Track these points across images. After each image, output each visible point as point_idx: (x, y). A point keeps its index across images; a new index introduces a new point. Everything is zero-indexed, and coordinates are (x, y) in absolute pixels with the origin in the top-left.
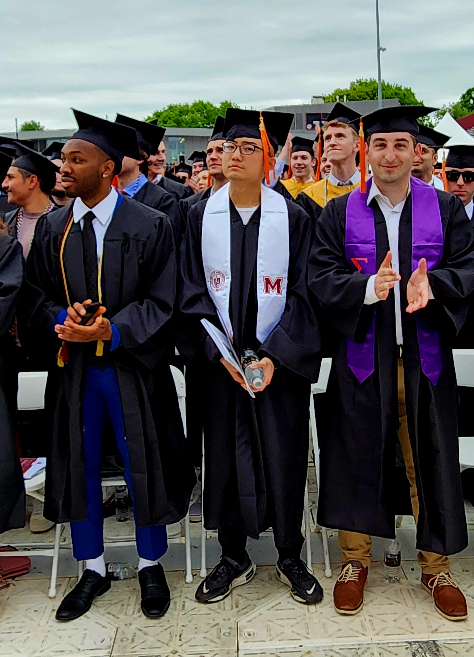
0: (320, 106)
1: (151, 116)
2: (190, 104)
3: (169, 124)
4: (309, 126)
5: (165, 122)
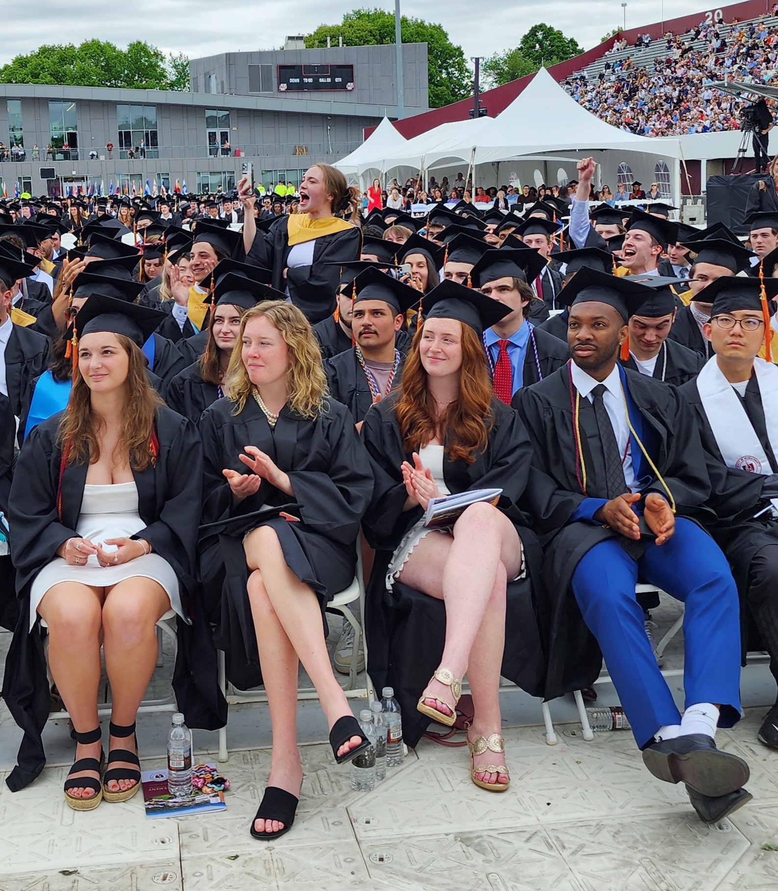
4: (284, 87)
5: (36, 76)
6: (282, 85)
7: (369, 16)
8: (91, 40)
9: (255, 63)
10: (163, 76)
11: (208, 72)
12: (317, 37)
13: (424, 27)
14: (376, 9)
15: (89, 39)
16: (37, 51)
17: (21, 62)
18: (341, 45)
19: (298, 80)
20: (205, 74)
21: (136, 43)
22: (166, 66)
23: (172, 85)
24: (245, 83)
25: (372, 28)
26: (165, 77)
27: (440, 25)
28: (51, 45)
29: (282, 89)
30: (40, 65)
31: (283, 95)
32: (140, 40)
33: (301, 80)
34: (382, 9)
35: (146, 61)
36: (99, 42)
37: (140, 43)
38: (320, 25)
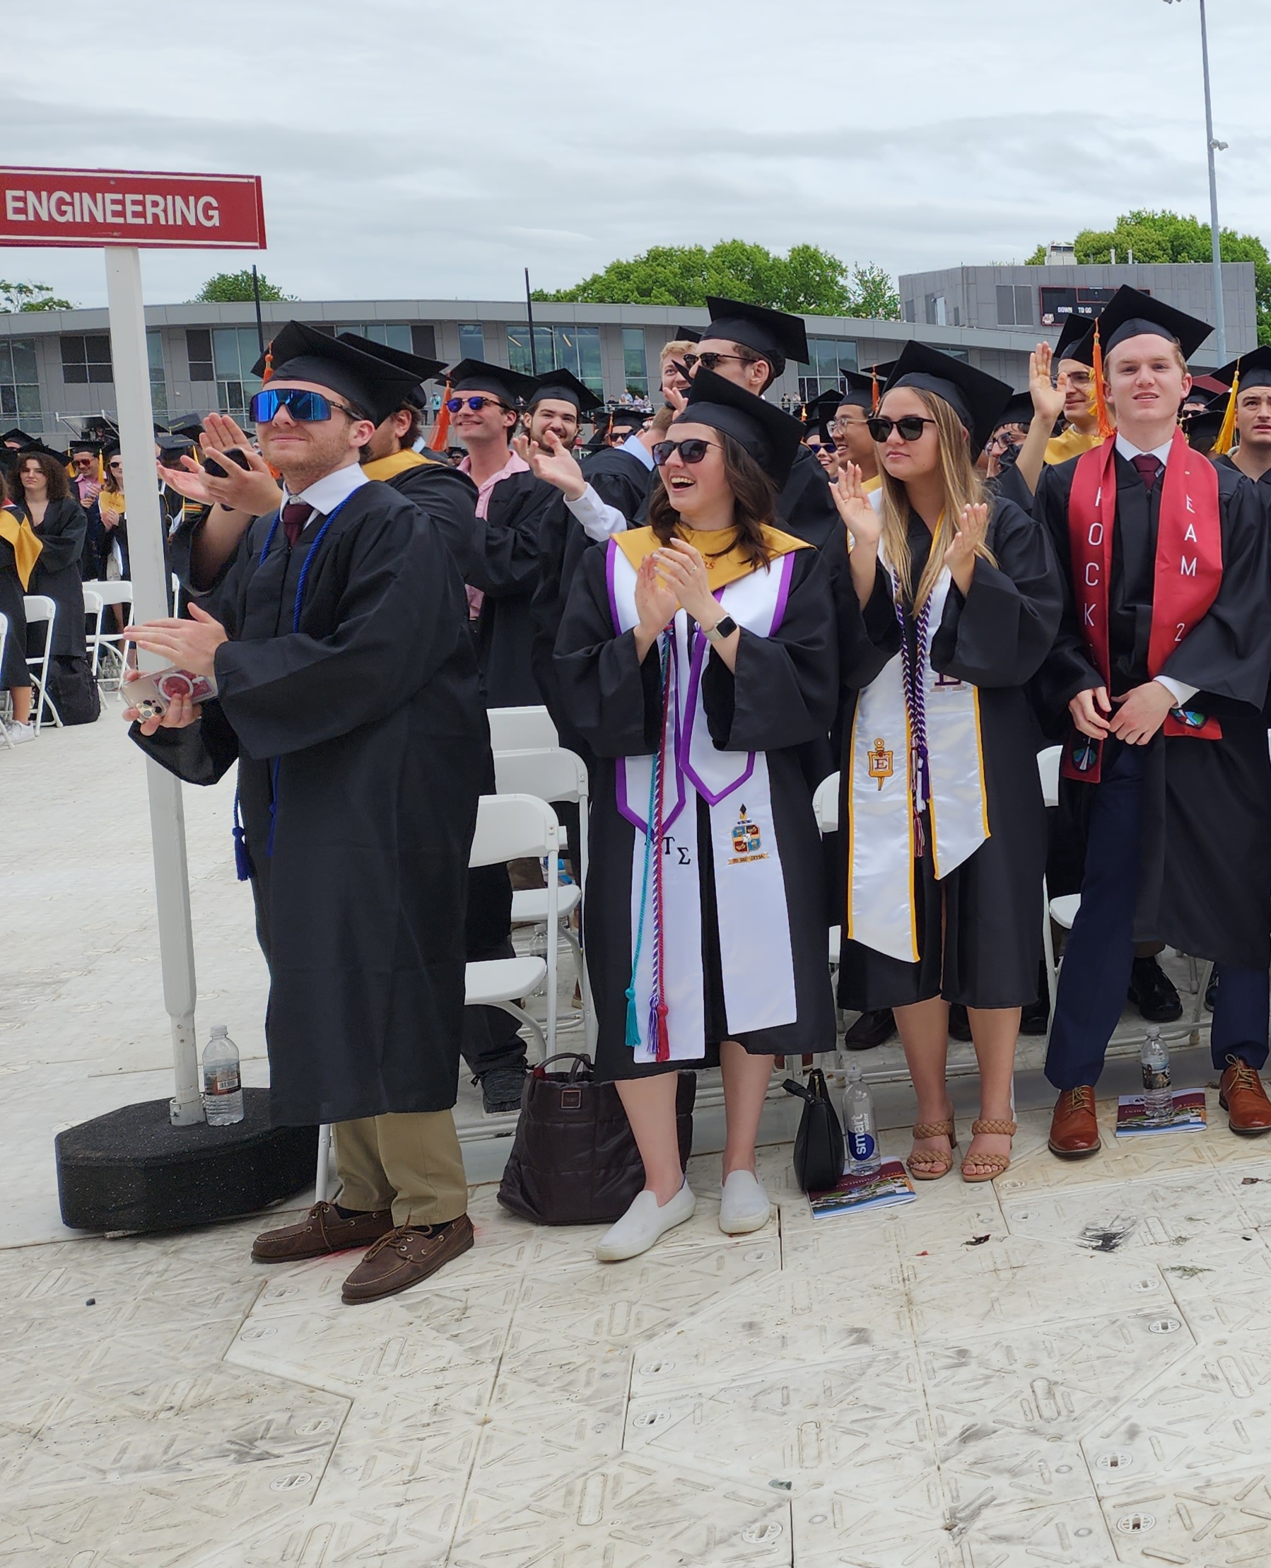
0: (1066, 269)
1: (602, 273)
2: (709, 249)
3: (656, 297)
4: (1049, 318)
5: (645, 293)
6: (1046, 315)
7: (1153, 220)
8: (730, 241)
9: (1007, 282)
10: (842, 297)
11: (933, 294)
12: (1080, 249)
13: (1235, 240)
14: (1164, 212)
15: (728, 240)
16: (644, 255)
17: (621, 272)
18: (1130, 262)
19: (1069, 310)
20: (927, 297)
21: (801, 246)
22: (850, 283)
23: (856, 312)
24: (991, 311)
25: (1160, 239)
26: (848, 299)
27: (1257, 239)
28: (668, 246)
29: (1046, 322)
30: (650, 276)
31: (1048, 331)
32: (808, 243)
33: (1075, 310)
34: (1173, 212)
35: (818, 275)
36: (743, 245)
37: (808, 248)
38: (1082, 230)
